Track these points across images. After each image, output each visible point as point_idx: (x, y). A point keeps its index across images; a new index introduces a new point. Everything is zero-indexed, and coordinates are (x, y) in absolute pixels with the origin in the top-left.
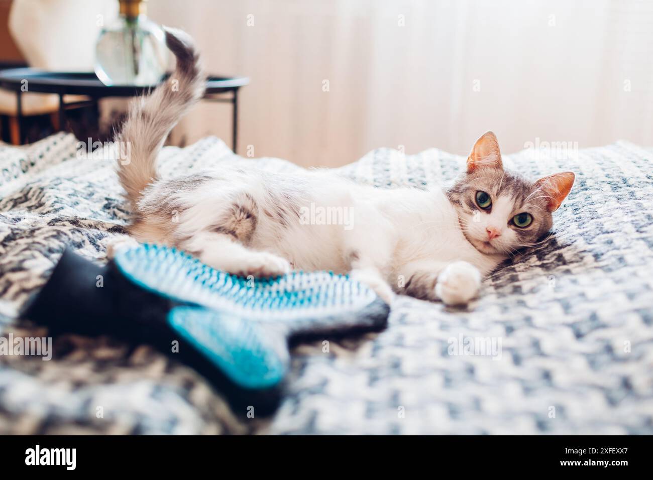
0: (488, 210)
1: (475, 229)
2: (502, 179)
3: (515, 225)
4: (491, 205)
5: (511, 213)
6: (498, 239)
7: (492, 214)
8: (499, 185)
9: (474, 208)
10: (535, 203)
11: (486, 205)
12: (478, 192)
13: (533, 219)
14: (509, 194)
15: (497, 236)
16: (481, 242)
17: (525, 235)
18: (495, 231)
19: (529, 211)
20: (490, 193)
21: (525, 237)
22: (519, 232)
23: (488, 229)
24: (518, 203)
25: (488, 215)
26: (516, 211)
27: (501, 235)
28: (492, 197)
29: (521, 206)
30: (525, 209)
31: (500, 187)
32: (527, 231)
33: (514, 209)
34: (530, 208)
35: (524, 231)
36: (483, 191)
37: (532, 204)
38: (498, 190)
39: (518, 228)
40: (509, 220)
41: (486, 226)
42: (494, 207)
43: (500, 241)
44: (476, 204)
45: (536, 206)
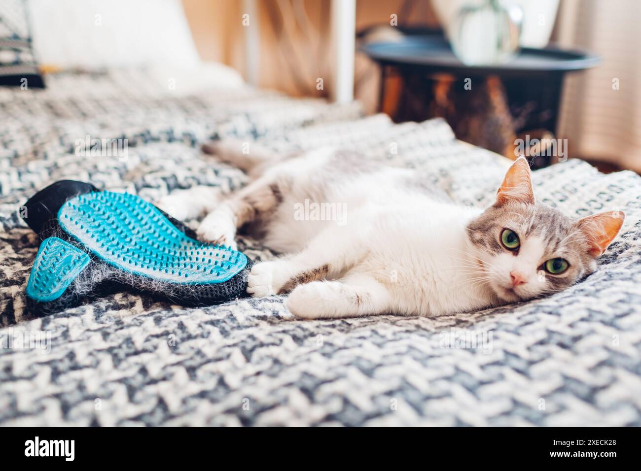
0: (516, 251)
1: (497, 272)
2: (534, 217)
3: (547, 271)
4: (519, 247)
5: (542, 258)
6: (524, 286)
7: (519, 256)
8: (530, 223)
9: (497, 248)
10: (572, 248)
11: (513, 245)
12: (504, 229)
13: (569, 265)
14: (541, 234)
15: (522, 283)
16: (503, 287)
17: (557, 283)
18: (519, 277)
19: (564, 256)
20: (518, 231)
21: (558, 285)
22: (550, 279)
23: (512, 274)
24: (552, 246)
25: (515, 258)
26: (548, 255)
27: (527, 283)
28: (520, 236)
29: (554, 250)
30: (559, 253)
31: (530, 226)
32: (561, 278)
33: (546, 253)
34: (566, 252)
35: (556, 278)
36: (510, 230)
37: (568, 248)
38: (528, 229)
39: (550, 275)
40: (539, 265)
41: (511, 270)
42: (522, 250)
43: (526, 289)
44: (499, 243)
45: (574, 251)
